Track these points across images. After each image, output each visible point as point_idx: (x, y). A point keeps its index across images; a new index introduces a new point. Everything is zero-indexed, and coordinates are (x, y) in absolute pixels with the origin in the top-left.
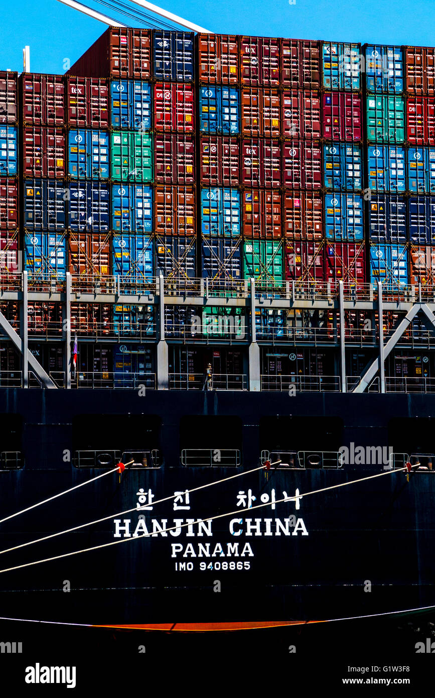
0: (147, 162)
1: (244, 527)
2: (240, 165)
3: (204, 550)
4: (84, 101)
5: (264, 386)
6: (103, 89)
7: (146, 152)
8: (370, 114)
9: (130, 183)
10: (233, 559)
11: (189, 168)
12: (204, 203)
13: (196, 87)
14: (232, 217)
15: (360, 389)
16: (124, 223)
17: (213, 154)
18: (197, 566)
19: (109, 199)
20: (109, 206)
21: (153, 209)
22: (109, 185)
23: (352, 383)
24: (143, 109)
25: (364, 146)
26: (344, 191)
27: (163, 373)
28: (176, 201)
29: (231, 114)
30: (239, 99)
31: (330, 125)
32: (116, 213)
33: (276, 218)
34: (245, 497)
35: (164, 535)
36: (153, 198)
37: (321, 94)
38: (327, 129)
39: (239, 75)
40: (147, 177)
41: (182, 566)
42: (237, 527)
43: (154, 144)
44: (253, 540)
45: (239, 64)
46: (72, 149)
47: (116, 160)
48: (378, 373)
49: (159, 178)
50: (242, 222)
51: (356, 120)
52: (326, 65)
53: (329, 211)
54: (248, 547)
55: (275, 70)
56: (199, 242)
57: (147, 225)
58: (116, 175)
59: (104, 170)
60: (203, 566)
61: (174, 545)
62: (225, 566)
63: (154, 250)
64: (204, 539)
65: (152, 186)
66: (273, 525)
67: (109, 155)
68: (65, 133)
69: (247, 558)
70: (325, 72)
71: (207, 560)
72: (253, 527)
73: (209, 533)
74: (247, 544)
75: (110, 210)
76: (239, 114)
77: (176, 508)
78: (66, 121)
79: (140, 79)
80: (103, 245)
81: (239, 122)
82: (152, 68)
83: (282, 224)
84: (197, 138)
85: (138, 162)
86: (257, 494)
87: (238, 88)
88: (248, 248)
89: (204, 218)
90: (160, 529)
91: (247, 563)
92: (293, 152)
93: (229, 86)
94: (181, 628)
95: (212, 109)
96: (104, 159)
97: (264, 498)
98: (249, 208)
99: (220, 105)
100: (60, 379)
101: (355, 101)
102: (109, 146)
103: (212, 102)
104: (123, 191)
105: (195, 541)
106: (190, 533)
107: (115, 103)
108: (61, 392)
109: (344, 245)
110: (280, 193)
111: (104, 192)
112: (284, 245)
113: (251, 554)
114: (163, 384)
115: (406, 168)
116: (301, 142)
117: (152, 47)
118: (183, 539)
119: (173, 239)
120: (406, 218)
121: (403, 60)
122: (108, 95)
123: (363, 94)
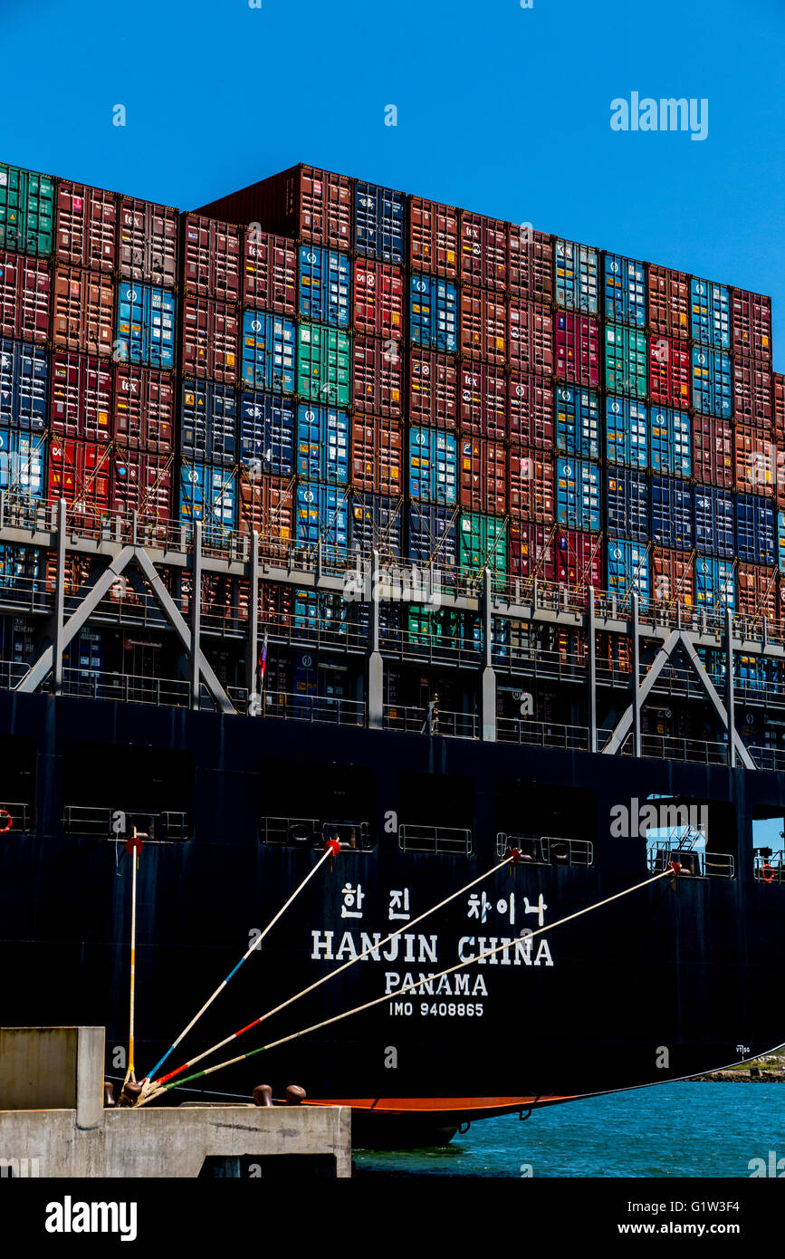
0: (343, 375)
1: (476, 950)
2: (458, 400)
3: (427, 983)
4: (265, 269)
5: (499, 735)
6: (290, 256)
7: (342, 361)
8: (609, 350)
9: (322, 405)
10: (462, 999)
11: (396, 394)
12: (413, 449)
13: (406, 273)
14: (447, 475)
15: (611, 749)
16: (313, 465)
17: (425, 378)
18: (417, 1009)
19: (293, 424)
20: (294, 436)
21: (349, 448)
22: (294, 403)
23: (605, 738)
24: (338, 294)
25: (602, 395)
26: (579, 457)
27: (376, 705)
28: (377, 441)
29: (447, 321)
30: (458, 301)
31: (563, 358)
32: (302, 449)
33: (499, 484)
34: (478, 903)
35: (377, 958)
36: (349, 432)
37: (553, 312)
38: (560, 364)
39: (458, 266)
40: (343, 399)
41: (399, 1007)
42: (467, 949)
43: (351, 352)
44: (487, 970)
45: (458, 250)
46: (248, 341)
47: (304, 366)
48: (633, 728)
49: (358, 402)
50: (458, 485)
51: (593, 357)
52: (559, 271)
53: (561, 483)
54: (481, 981)
55: (501, 267)
56: (406, 508)
57: (341, 471)
58: (304, 391)
59: (288, 379)
60: (425, 1009)
61: (388, 975)
62: (452, 1010)
63: (349, 511)
64: (428, 968)
65: (349, 413)
66: (512, 948)
67: (295, 357)
68: (239, 313)
69: (478, 999)
70: (559, 281)
71: (431, 999)
72: (487, 952)
73: (434, 959)
74: (480, 977)
75: (294, 443)
76: (457, 323)
77: (392, 916)
78: (241, 297)
79: (337, 249)
80: (285, 496)
81: (458, 335)
82: (352, 237)
83: (507, 495)
84: (405, 350)
85: (331, 375)
86: (493, 900)
87: (457, 284)
88: (466, 525)
89: (413, 472)
90: (372, 948)
91: (479, 1006)
92: (521, 390)
93: (446, 280)
94: (385, 1106)
95: (426, 310)
96: (288, 362)
97: (502, 906)
98: (467, 464)
99: (436, 305)
101: (592, 330)
102: (296, 343)
103: (425, 300)
104: (310, 415)
105: (416, 969)
106: (409, 958)
107: (305, 280)
109: (579, 535)
110: (506, 448)
111: (287, 415)
112: (509, 525)
113: (485, 993)
114: (376, 721)
115: (648, 435)
116: (531, 378)
117: (353, 204)
118: (400, 966)
119: (374, 498)
120: (649, 507)
121: (645, 282)
122: (296, 267)
123: (601, 321)
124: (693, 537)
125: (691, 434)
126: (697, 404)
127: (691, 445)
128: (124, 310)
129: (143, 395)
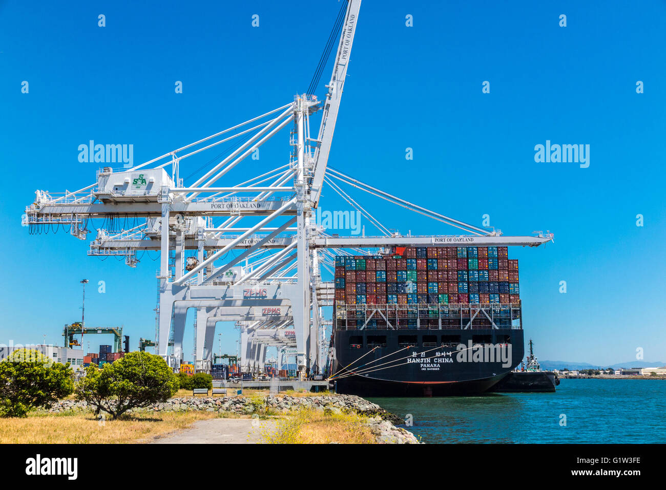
0: (415, 277)
1: (438, 360)
2: (438, 277)
3: (428, 366)
4: (401, 264)
5: (442, 328)
7: (415, 275)
8: (469, 263)
9: (412, 282)
10: (435, 368)
11: (426, 278)
12: (429, 286)
13: (427, 259)
14: (436, 289)
15: (466, 328)
17: (431, 275)
19: (407, 286)
21: (417, 288)
23: (464, 327)
24: (414, 265)
25: (468, 271)
26: (463, 282)
27: (419, 325)
28: (422, 286)
29: (435, 265)
30: (437, 262)
31: (459, 266)
32: (409, 289)
33: (446, 289)
34: (438, 353)
36: (417, 286)
37: (457, 259)
39: (437, 256)
41: (423, 369)
42: (436, 360)
43: (417, 273)
44: (440, 363)
45: (437, 253)
46: (398, 275)
48: (470, 325)
49: (418, 281)
50: (438, 290)
51: (466, 265)
52: (458, 252)
53: (459, 286)
54: (439, 365)
55: (446, 254)
56: (428, 295)
57: (416, 292)
59: (406, 279)
60: (428, 369)
61: (421, 365)
62: (433, 369)
63: (417, 297)
64: (429, 363)
65: (417, 283)
66: (445, 360)
67: (407, 276)
68: (397, 272)
70: (458, 254)
71: (429, 368)
72: (440, 360)
73: (429, 362)
76: (437, 265)
77: (422, 356)
78: (397, 269)
79: (413, 258)
80: (406, 297)
81: (437, 267)
82: (416, 256)
83: (448, 290)
84: (427, 271)
85: (413, 277)
86: (441, 353)
87: (437, 259)
88: (440, 296)
89: (429, 289)
90: (418, 361)
91: (438, 369)
92: (451, 273)
93: (435, 259)
94: (426, 383)
95: (431, 264)
97: (442, 354)
98: (440, 287)
99: (433, 263)
100: (395, 328)
101: (466, 260)
102: (407, 274)
105: (426, 363)
106: (425, 362)
107: (408, 264)
108: (396, 330)
109: (463, 294)
110: (447, 283)
112: (448, 295)
113: (439, 367)
114: (418, 328)
115: (478, 276)
116: (453, 270)
117: (417, 251)
118: (423, 363)
119: (422, 295)
120: (479, 288)
121: (477, 250)
122: (406, 263)
123: (468, 259)
124: (489, 291)
125: (488, 274)
126: (490, 268)
127: (489, 275)
128: (377, 275)
129: (381, 287)
